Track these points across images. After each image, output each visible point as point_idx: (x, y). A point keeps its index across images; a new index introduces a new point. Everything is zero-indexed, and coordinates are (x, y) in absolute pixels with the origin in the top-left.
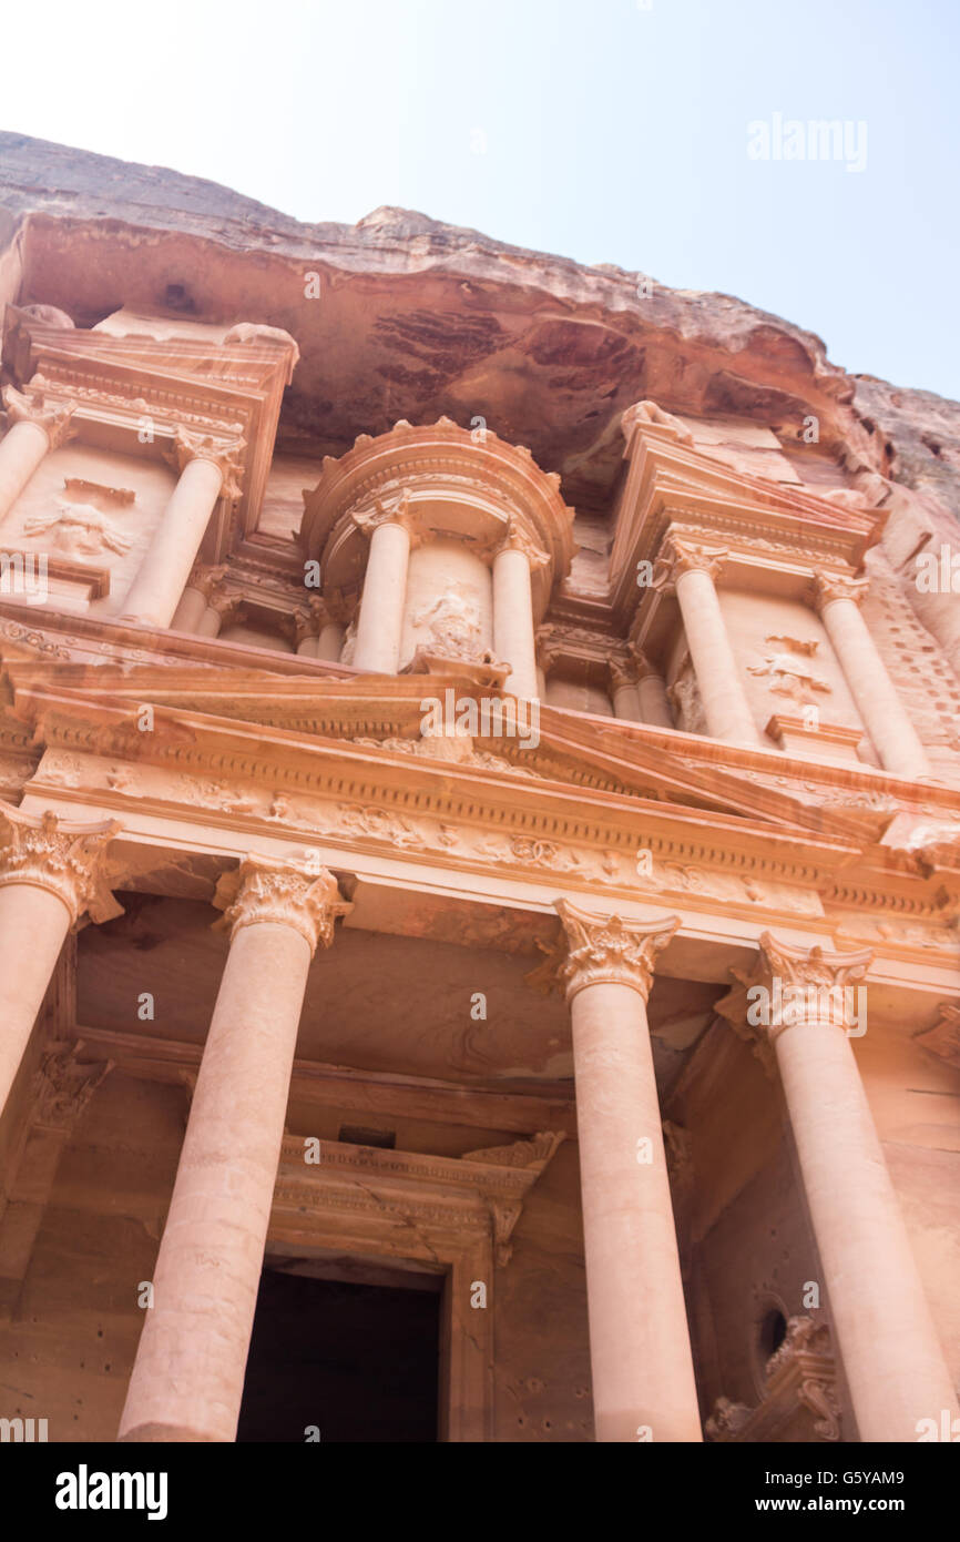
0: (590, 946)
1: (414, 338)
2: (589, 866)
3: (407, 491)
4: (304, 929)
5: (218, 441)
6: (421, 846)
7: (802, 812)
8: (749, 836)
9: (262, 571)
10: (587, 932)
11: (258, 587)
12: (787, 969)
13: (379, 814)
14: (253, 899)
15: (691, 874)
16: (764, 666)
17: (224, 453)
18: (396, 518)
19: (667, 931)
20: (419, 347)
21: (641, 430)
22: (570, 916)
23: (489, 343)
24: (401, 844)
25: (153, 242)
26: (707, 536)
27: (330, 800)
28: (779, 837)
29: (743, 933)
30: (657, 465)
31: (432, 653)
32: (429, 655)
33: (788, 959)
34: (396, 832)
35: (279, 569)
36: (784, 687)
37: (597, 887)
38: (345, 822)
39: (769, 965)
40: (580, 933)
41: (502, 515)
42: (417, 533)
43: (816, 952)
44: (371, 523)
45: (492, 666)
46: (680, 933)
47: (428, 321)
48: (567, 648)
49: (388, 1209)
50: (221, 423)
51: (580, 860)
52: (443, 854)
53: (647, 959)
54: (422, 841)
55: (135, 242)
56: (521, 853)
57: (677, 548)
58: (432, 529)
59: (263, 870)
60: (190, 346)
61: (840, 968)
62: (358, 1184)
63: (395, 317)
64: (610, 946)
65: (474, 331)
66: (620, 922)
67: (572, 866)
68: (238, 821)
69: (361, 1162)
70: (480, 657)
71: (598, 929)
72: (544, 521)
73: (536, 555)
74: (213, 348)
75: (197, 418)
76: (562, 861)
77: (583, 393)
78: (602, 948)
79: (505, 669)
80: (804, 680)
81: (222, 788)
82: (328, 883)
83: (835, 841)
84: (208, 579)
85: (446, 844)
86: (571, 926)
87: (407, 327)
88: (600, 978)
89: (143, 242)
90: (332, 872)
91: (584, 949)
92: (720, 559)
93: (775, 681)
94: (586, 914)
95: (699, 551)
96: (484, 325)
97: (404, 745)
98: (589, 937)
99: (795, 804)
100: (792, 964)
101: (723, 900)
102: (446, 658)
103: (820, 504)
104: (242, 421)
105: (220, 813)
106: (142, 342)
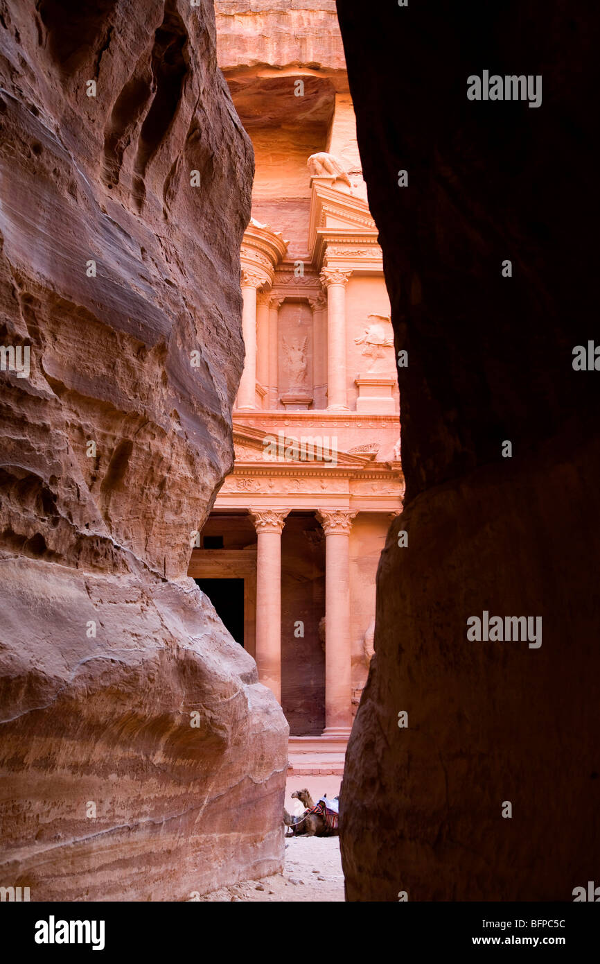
0: (260, 520)
2: (264, 486)
10: (260, 516)
12: (328, 518)
15: (301, 481)
16: (363, 336)
21: (314, 181)
22: (254, 512)
29: (316, 504)
30: (323, 203)
36: (368, 352)
37: (266, 495)
46: (294, 508)
48: (288, 291)
49: (222, 565)
51: (262, 483)
53: (281, 522)
56: (241, 486)
61: (348, 514)
64: (268, 519)
66: (271, 512)
67: (258, 488)
69: (209, 554)
71: (264, 514)
76: (255, 486)
78: (265, 520)
80: (379, 345)
86: (255, 515)
88: (265, 530)
92: (347, 275)
93: (366, 348)
95: (337, 271)
100: (330, 515)
101: (311, 493)
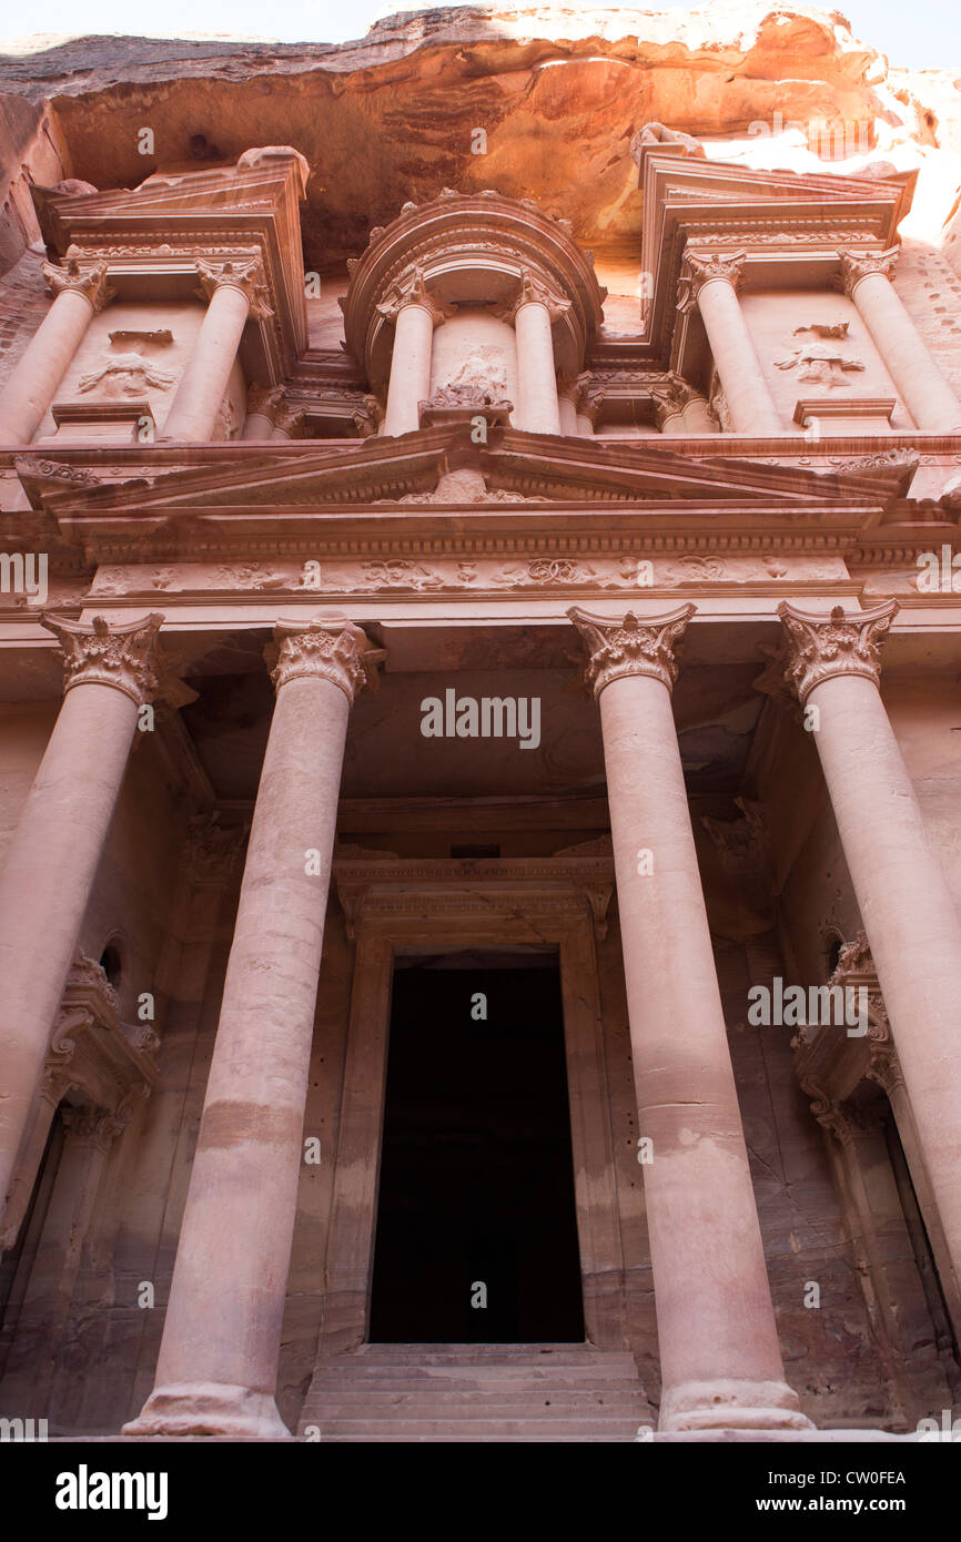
0: (609, 647)
1: (424, 127)
2: (605, 574)
3: (419, 271)
4: (333, 678)
5: (237, 265)
6: (440, 586)
7: (818, 483)
8: (763, 515)
9: (321, 385)
10: (604, 634)
11: (320, 401)
12: (810, 634)
13: (397, 565)
14: (287, 659)
15: (709, 564)
16: (789, 358)
17: (244, 274)
18: (415, 299)
19: (681, 620)
20: (430, 134)
21: (648, 153)
22: (585, 622)
23: (496, 111)
24: (421, 588)
25: (164, 96)
26: (724, 243)
27: (353, 561)
28: (795, 511)
29: (763, 609)
30: (668, 186)
31: (432, 406)
32: (429, 409)
33: (809, 624)
34: (415, 578)
35: (336, 380)
36: (813, 374)
37: (615, 592)
38: (368, 579)
39: (792, 634)
40: (598, 637)
41: (515, 271)
42: (439, 309)
43: (838, 612)
44: (394, 310)
45: (492, 407)
46: (695, 620)
47: (431, 104)
48: (610, 392)
49: (497, 908)
50: (241, 248)
51: (596, 570)
52: (461, 589)
53: (665, 648)
54: (442, 582)
55: (148, 101)
56: (537, 575)
57: (693, 261)
58: (453, 303)
59: (292, 633)
60: (203, 183)
61: (865, 624)
62: (467, 891)
63: (400, 109)
64: (627, 642)
65: (478, 102)
66: (635, 620)
67: (589, 577)
68: (272, 595)
69: (465, 872)
70: (480, 400)
71: (614, 630)
72: (563, 271)
73: (557, 304)
74: (222, 180)
75: (217, 249)
76: (580, 575)
77: (600, 140)
78: (620, 647)
79: (505, 406)
80: (832, 362)
81: (253, 570)
82: (355, 634)
83: (854, 504)
84: (269, 402)
85: (465, 580)
86: (586, 630)
87: (415, 116)
88: (619, 674)
89: (155, 99)
90: (357, 624)
91: (602, 651)
92: (737, 262)
93: (802, 370)
94: (605, 618)
95: (716, 260)
96: (487, 92)
97: (419, 499)
98: (606, 637)
99: (811, 476)
100: (814, 628)
101: (743, 582)
102: (447, 408)
103: (841, 182)
104: (259, 241)
105: (253, 592)
106: (157, 191)
